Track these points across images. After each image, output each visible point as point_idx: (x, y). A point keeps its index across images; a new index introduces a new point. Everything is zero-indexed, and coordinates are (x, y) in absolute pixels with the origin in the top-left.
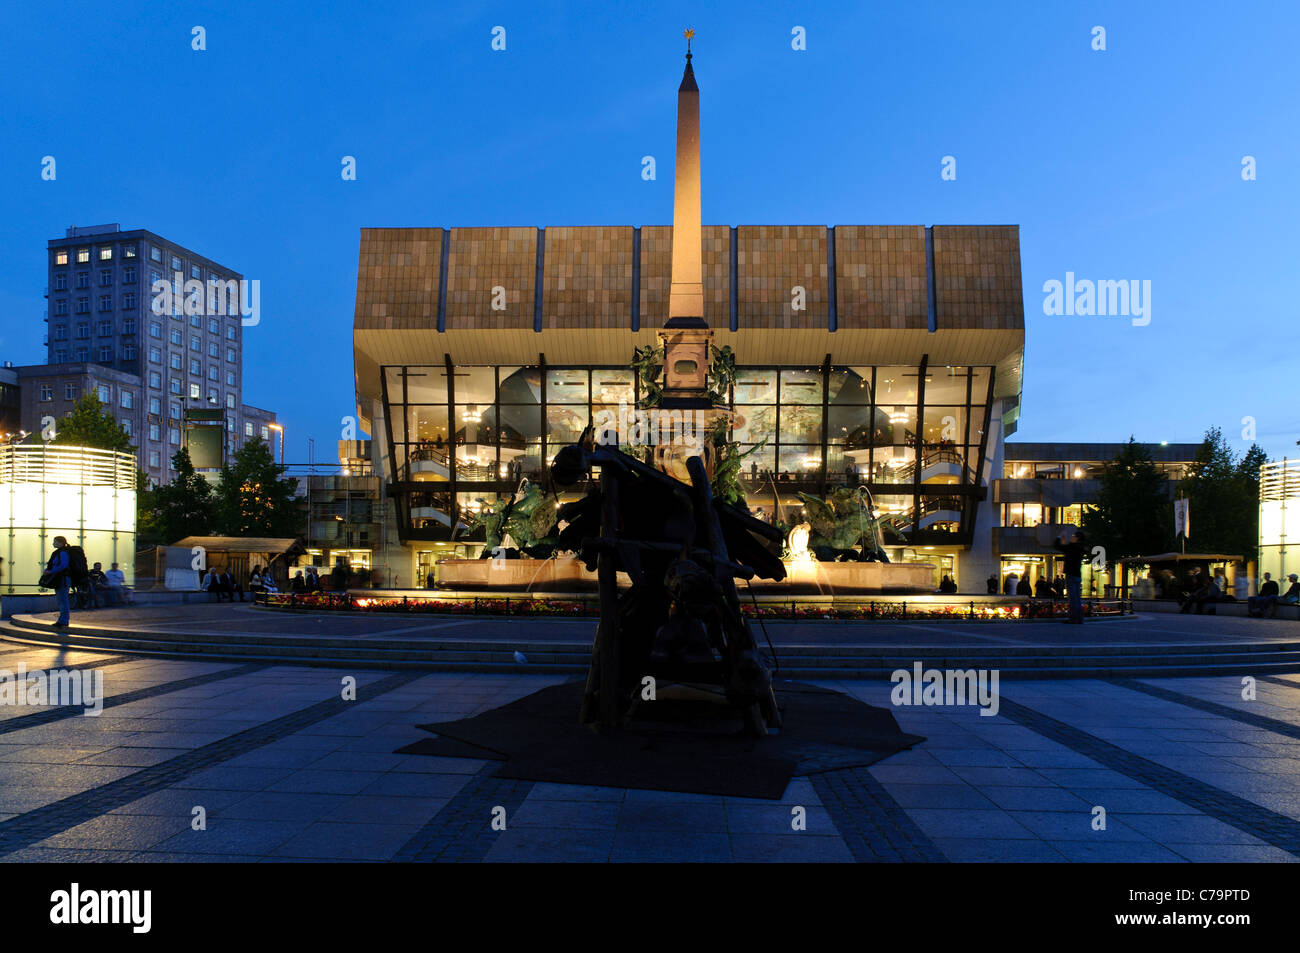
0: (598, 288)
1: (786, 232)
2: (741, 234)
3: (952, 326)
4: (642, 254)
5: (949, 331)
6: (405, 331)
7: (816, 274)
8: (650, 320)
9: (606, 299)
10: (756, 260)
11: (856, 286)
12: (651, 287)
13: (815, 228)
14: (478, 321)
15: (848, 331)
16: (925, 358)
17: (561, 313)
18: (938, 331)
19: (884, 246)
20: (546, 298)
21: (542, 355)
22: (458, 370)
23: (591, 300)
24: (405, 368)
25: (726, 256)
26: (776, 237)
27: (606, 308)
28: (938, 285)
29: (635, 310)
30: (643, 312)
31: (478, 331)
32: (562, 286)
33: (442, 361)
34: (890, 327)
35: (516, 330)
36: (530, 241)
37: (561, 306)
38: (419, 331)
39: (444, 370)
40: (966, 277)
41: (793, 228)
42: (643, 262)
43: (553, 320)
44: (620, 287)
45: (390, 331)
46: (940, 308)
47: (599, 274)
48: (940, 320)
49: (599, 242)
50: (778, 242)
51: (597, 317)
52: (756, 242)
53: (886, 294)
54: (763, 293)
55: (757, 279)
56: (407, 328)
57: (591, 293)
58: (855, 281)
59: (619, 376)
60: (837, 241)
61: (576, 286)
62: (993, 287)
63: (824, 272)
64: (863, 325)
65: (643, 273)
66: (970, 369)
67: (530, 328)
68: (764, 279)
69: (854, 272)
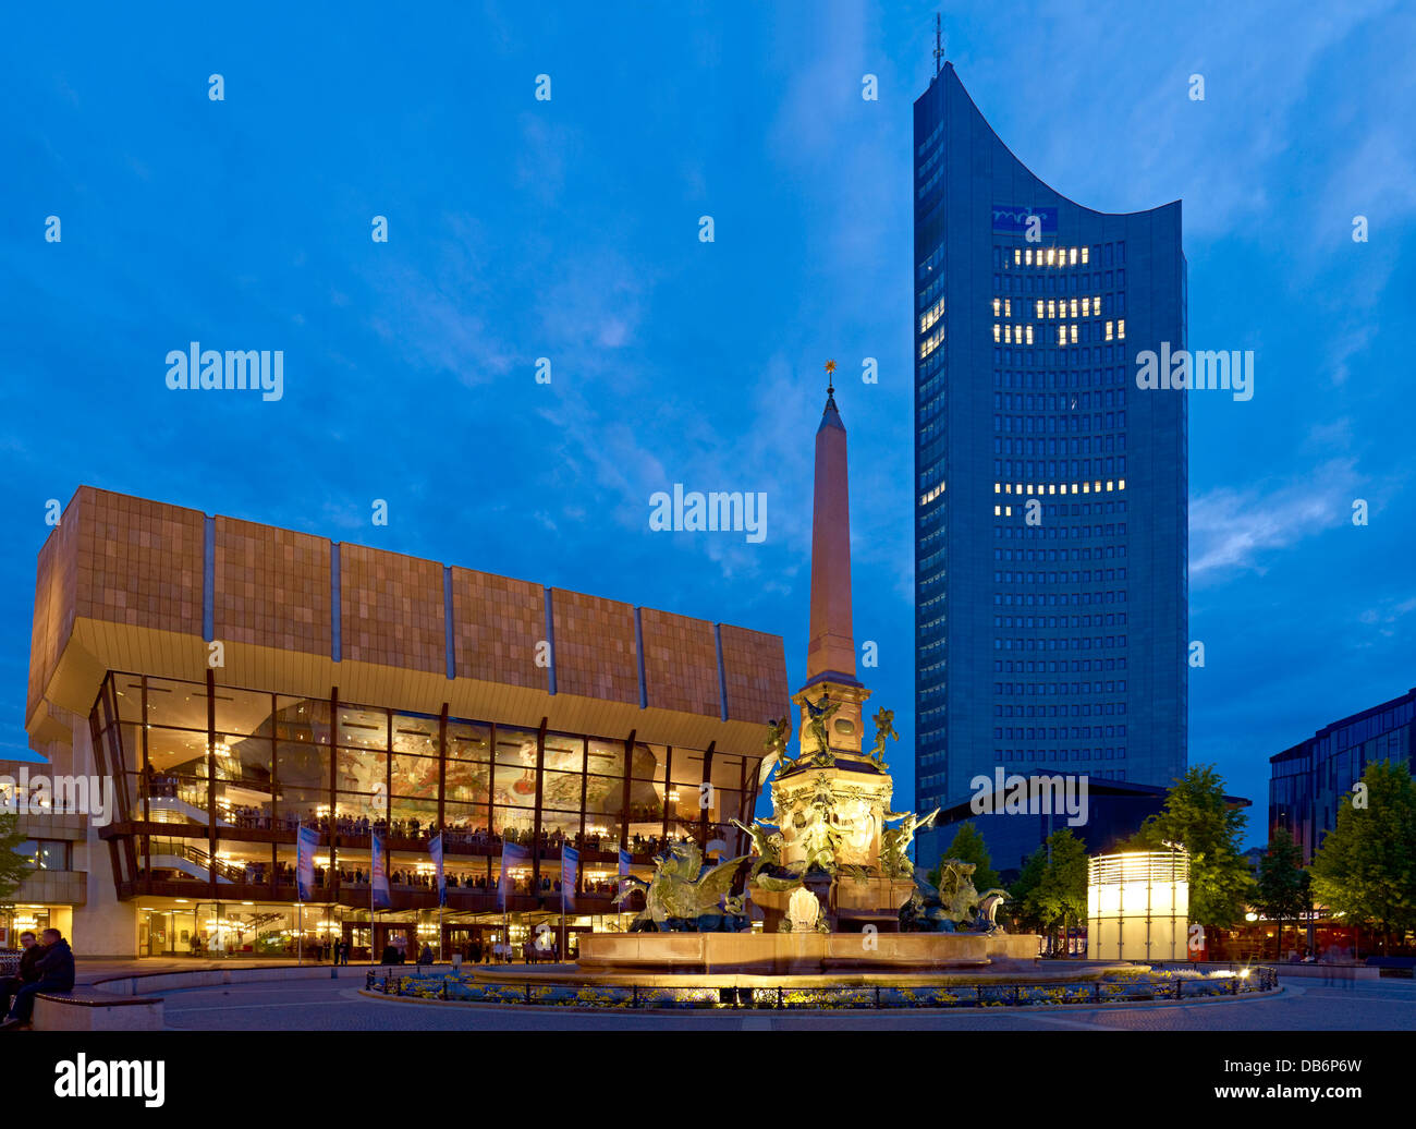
0: (407, 623)
1: (597, 604)
2: (555, 596)
3: (739, 719)
4: (455, 596)
5: (736, 722)
6: (154, 632)
7: (627, 650)
8: (467, 669)
9: (417, 638)
10: (571, 624)
11: (661, 668)
12: (466, 633)
13: (623, 606)
14: (260, 635)
15: (656, 710)
16: (713, 743)
17: (365, 644)
18: (729, 721)
19: (683, 635)
20: (346, 625)
21: (335, 690)
22: (218, 692)
23: (399, 635)
24: (145, 678)
25: (543, 616)
26: (588, 607)
27: (417, 647)
28: (727, 680)
29: (450, 655)
30: (459, 660)
31: (260, 649)
32: (364, 613)
33: (202, 677)
34: (691, 712)
35: (308, 656)
36: (322, 553)
37: (364, 637)
38: (176, 636)
39: (204, 690)
40: (748, 676)
41: (604, 602)
42: (457, 605)
43: (355, 650)
44: (432, 627)
45: (132, 629)
46: (729, 699)
47: (407, 607)
48: (731, 712)
49: (406, 573)
50: (590, 611)
51: (408, 657)
52: (571, 607)
53: (686, 680)
54: (580, 660)
55: (572, 645)
56: (159, 627)
57: (399, 627)
58: (660, 662)
59: (422, 724)
60: (644, 622)
61: (381, 616)
62: (767, 688)
63: (634, 649)
64: (669, 706)
65: (457, 616)
66: (744, 758)
67: (327, 655)
68: (580, 646)
69: (660, 655)
